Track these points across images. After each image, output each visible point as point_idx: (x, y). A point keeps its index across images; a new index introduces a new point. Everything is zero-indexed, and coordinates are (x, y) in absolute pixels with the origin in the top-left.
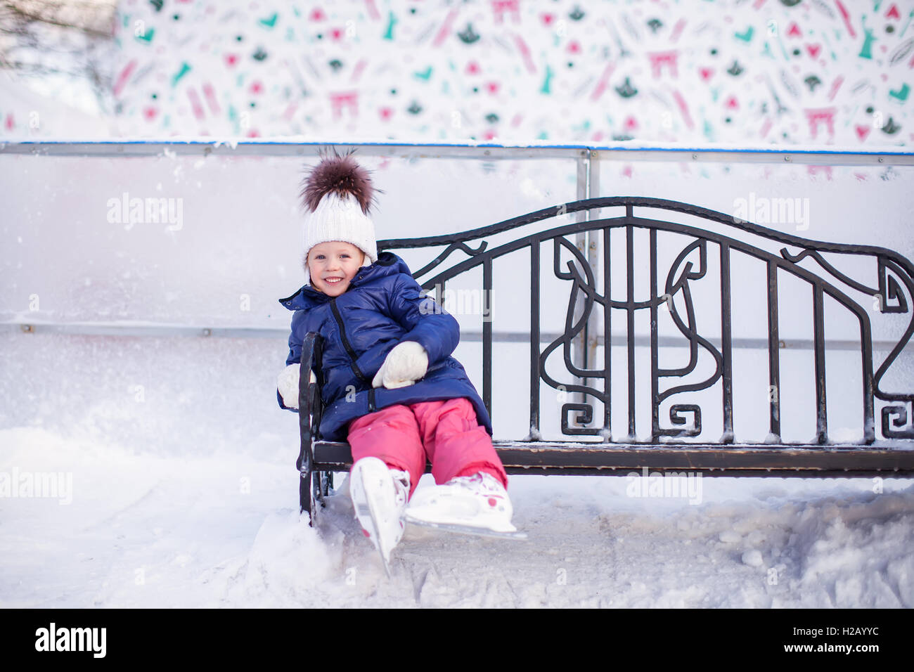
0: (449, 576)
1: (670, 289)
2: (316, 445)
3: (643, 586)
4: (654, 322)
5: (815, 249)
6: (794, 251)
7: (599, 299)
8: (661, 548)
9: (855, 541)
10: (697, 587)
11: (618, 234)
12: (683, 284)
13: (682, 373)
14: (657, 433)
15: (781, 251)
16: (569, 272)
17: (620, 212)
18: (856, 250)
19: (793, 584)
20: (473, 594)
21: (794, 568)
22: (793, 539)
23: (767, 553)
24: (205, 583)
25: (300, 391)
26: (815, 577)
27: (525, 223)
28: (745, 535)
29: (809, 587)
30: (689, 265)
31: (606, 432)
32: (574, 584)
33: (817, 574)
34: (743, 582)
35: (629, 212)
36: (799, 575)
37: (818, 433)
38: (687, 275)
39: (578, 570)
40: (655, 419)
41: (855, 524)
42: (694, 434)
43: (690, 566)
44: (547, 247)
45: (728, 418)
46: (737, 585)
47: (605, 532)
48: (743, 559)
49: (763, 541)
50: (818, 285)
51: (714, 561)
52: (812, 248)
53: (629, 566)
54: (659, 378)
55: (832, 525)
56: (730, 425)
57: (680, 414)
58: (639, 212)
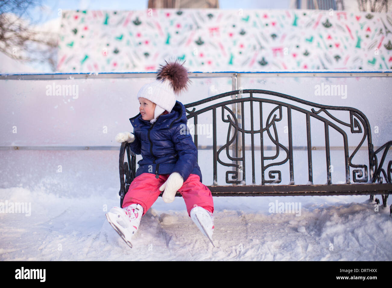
0: (181, 238)
1: (268, 125)
2: (127, 186)
3: (258, 241)
4: (262, 138)
5: (325, 109)
6: (317, 109)
7: (240, 130)
8: (266, 227)
9: (342, 222)
10: (279, 241)
11: (247, 104)
12: (273, 123)
13: (273, 158)
14: (264, 182)
15: (312, 109)
16: (228, 119)
17: (247, 95)
18: (341, 108)
19: (317, 239)
20: (190, 244)
21: (318, 233)
22: (318, 222)
23: (307, 227)
24: (83, 241)
25: (120, 164)
26: (326, 235)
27: (210, 100)
28: (299, 222)
29: (323, 240)
30: (275, 116)
31: (244, 182)
32: (230, 240)
33: (327, 235)
34: (297, 239)
35: (251, 95)
36: (319, 235)
37: (328, 181)
38: (275, 119)
39: (232, 235)
40: (263, 176)
41: (342, 215)
42: (278, 182)
43: (277, 233)
44: (219, 110)
45: (292, 176)
46: (295, 240)
47: (244, 222)
48: (298, 230)
49: (307, 224)
50: (326, 123)
51: (286, 231)
52: (324, 108)
53: (252, 233)
54: (264, 160)
55: (333, 216)
56: (293, 178)
57: (273, 174)
58: (255, 95)
